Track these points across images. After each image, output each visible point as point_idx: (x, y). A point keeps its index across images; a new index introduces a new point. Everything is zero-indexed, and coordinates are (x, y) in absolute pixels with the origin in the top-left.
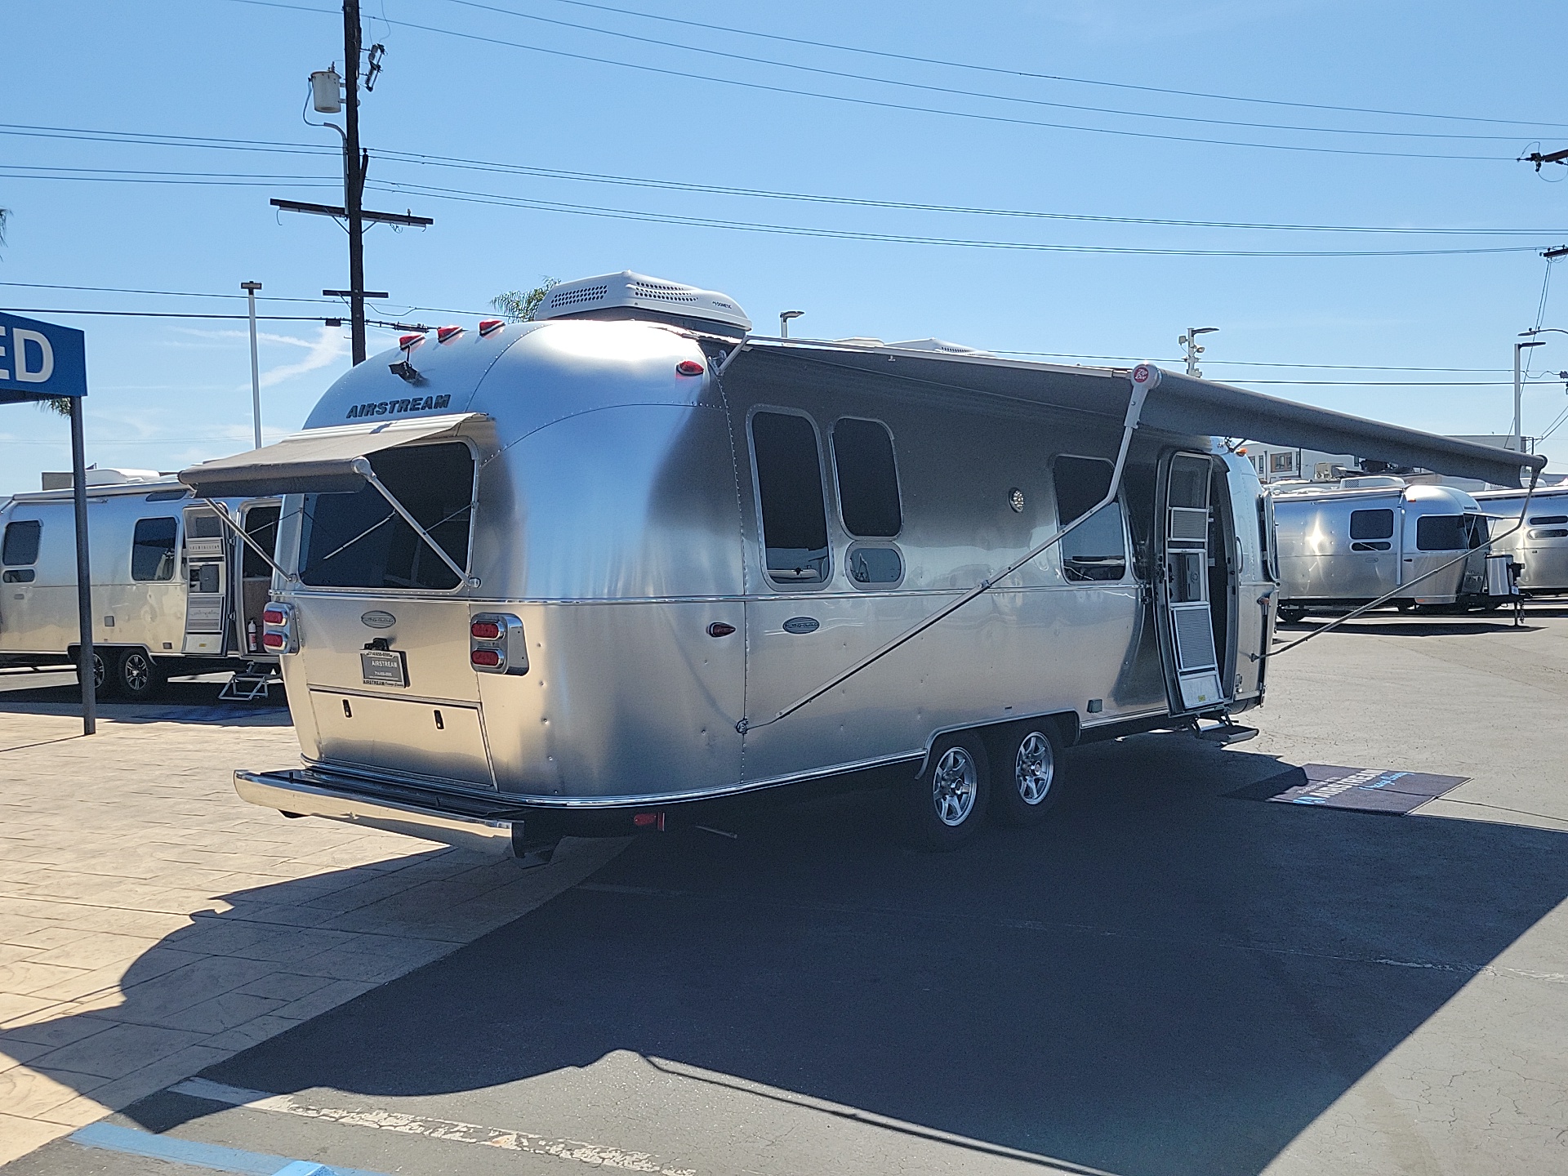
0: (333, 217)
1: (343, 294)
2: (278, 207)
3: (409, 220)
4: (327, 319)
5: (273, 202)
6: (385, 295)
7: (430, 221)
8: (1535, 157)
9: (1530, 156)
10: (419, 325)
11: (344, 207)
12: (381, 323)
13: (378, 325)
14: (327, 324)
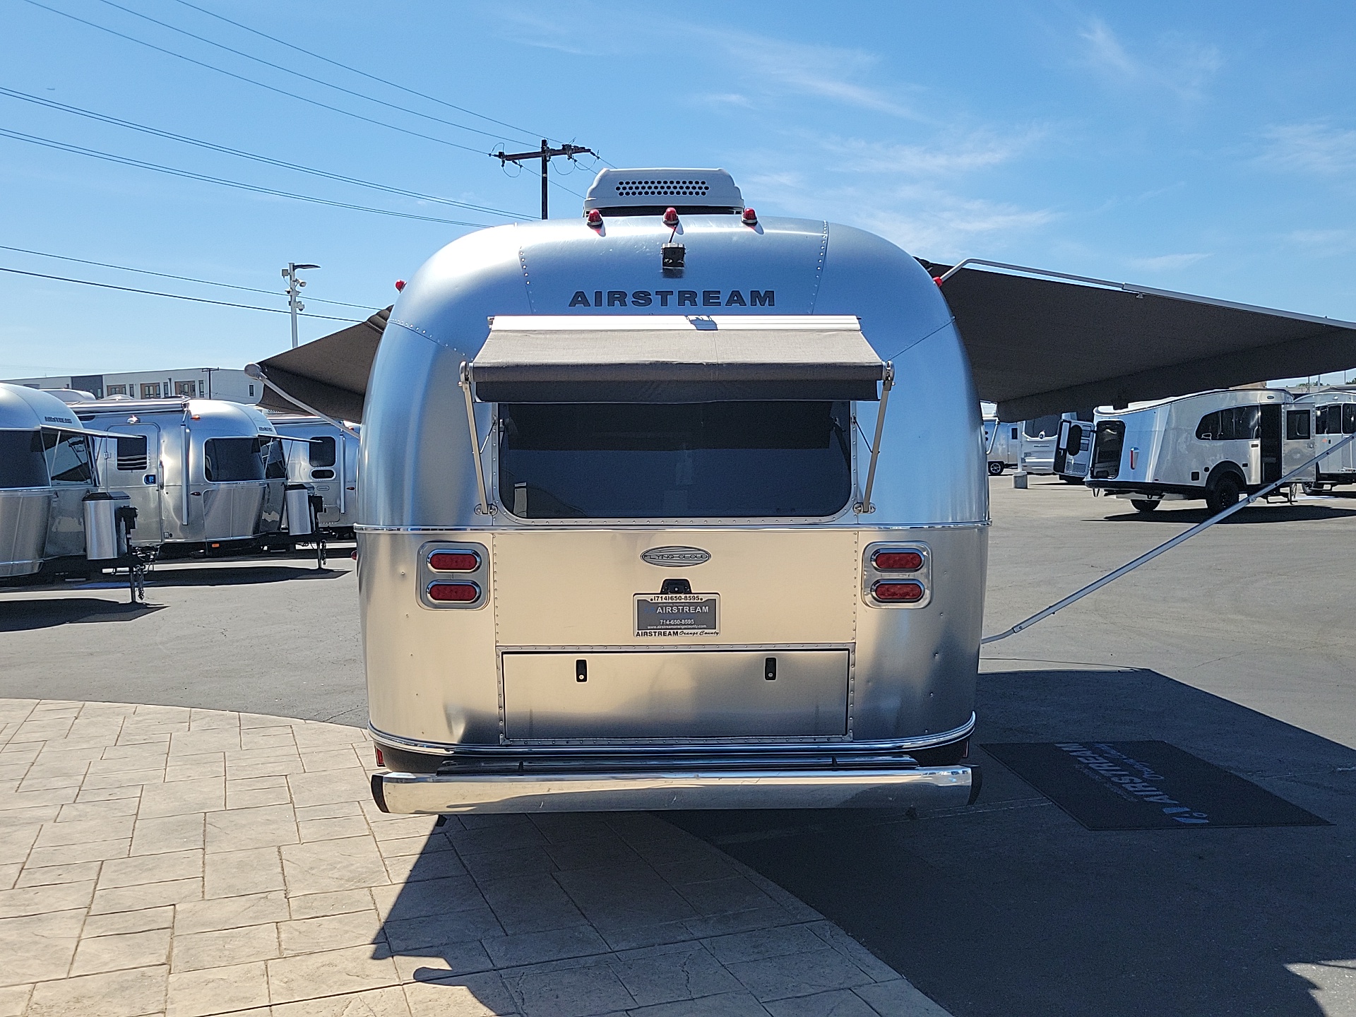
8: (501, 155)
9: (498, 154)
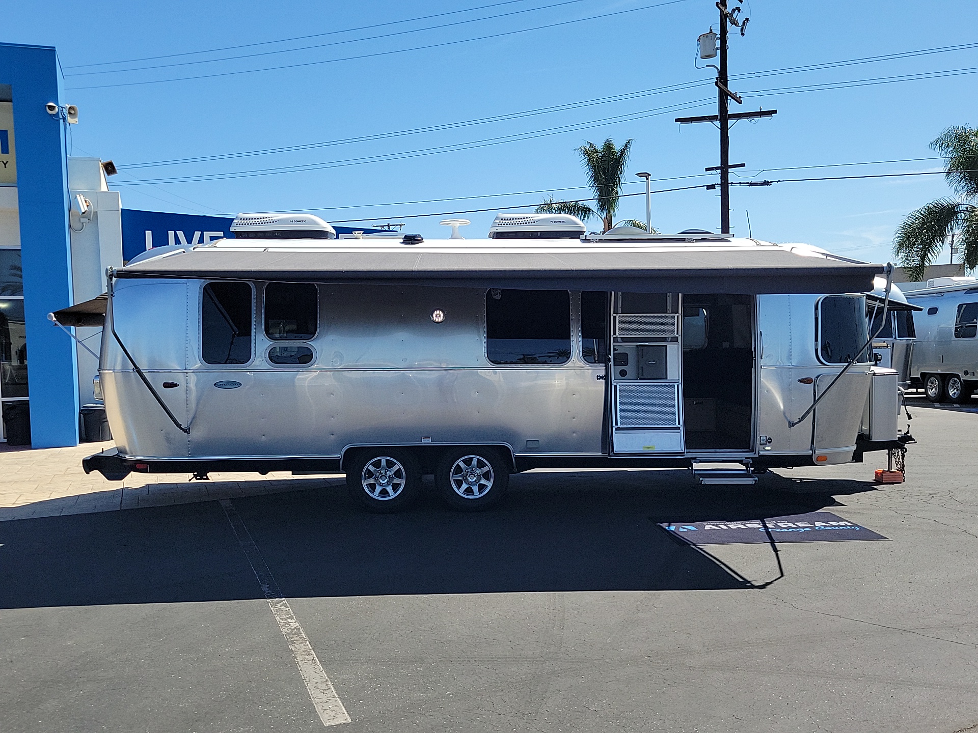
0: (711, 122)
1: (717, 168)
2: (680, 123)
3: (761, 114)
4: (707, 186)
5: (677, 120)
6: (743, 165)
7: (775, 112)
10: (765, 181)
11: (717, 114)
12: (740, 183)
13: (739, 185)
14: (707, 189)
